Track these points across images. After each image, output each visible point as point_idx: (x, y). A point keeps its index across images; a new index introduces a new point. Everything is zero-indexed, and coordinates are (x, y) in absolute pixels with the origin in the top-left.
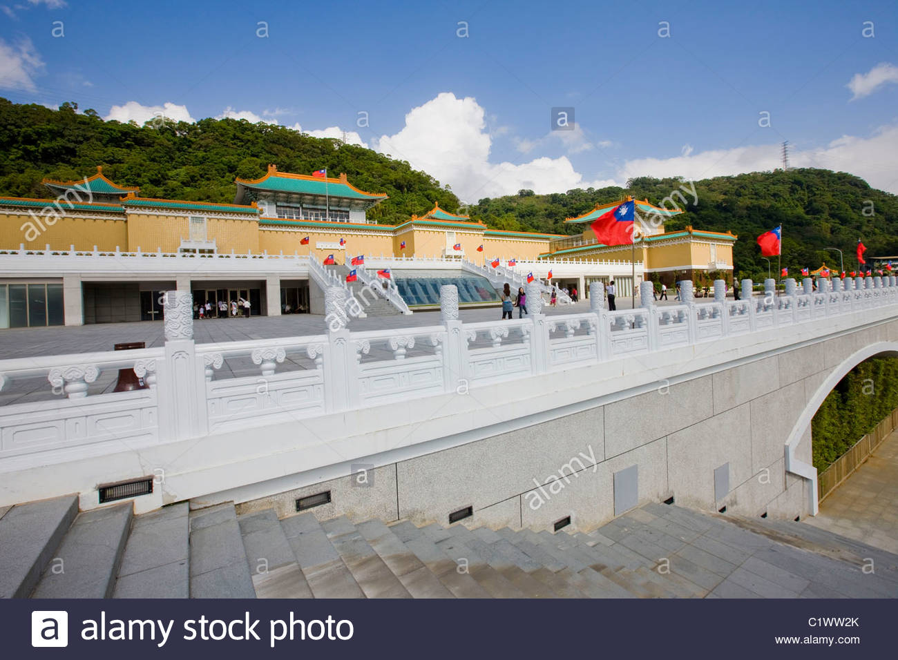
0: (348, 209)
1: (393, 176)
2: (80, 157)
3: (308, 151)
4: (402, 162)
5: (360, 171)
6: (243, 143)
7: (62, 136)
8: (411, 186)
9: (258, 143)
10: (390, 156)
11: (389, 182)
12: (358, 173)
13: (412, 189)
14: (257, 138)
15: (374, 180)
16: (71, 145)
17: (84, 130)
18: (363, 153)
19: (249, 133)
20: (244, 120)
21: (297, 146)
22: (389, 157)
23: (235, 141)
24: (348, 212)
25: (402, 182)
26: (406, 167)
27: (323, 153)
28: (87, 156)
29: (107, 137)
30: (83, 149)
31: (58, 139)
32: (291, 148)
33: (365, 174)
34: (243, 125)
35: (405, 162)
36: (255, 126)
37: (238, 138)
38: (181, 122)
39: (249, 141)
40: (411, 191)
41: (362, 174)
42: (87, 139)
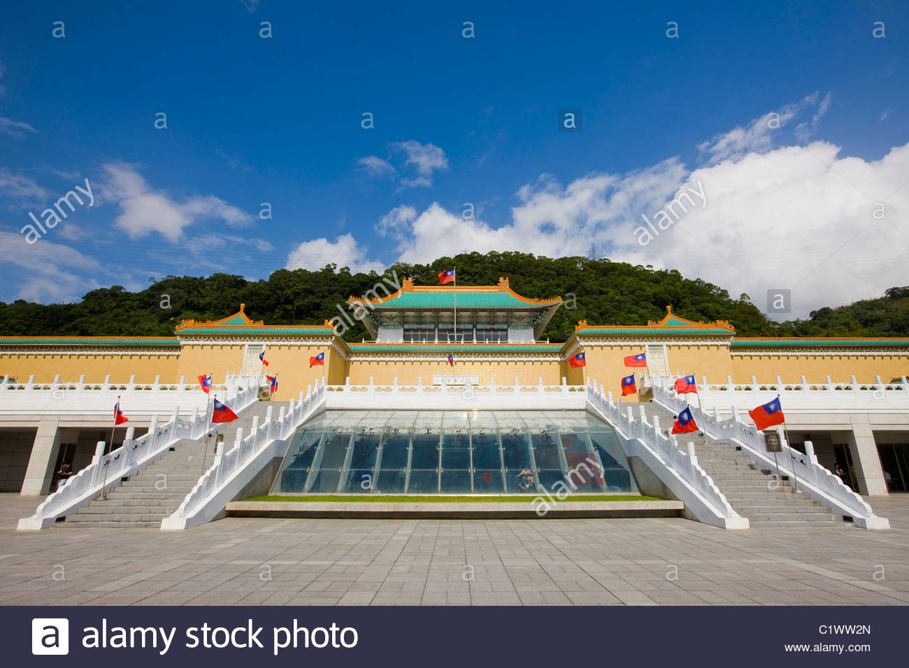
0: (505, 327)
1: (651, 290)
2: (322, 310)
3: (541, 274)
4: (669, 272)
5: (604, 290)
6: (470, 277)
7: (312, 293)
8: (679, 300)
9: (486, 274)
10: (652, 266)
11: (644, 298)
12: (601, 293)
13: (680, 304)
14: (485, 269)
15: (622, 298)
16: (318, 301)
17: (330, 285)
18: (613, 268)
19: (478, 265)
20: (475, 253)
21: (529, 270)
22: (650, 269)
23: (463, 276)
24: (506, 330)
25: (665, 296)
26: (676, 276)
27: (559, 274)
28: (327, 309)
29: (348, 289)
30: (326, 303)
31: (310, 296)
32: (522, 274)
33: (612, 292)
34: (474, 258)
35: (672, 271)
36: (486, 256)
37: (466, 272)
38: (416, 265)
39: (477, 273)
40: (680, 308)
41: (607, 293)
42: (331, 293)
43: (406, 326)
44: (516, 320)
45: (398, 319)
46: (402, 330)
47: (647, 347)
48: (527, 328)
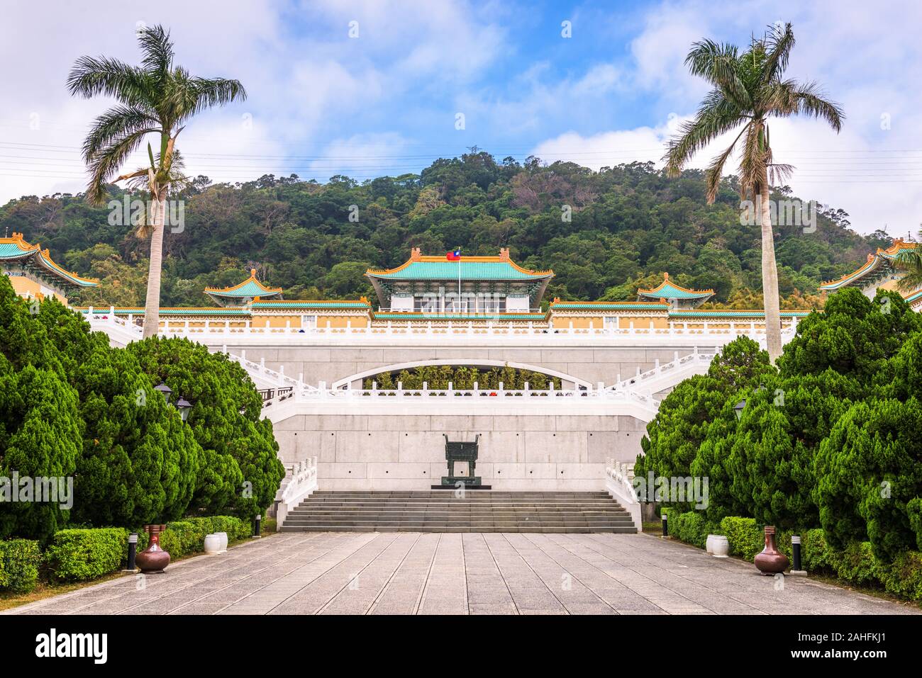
43: (416, 295)
44: (514, 290)
45: (409, 289)
46: (413, 297)
47: (604, 318)
48: (523, 297)
